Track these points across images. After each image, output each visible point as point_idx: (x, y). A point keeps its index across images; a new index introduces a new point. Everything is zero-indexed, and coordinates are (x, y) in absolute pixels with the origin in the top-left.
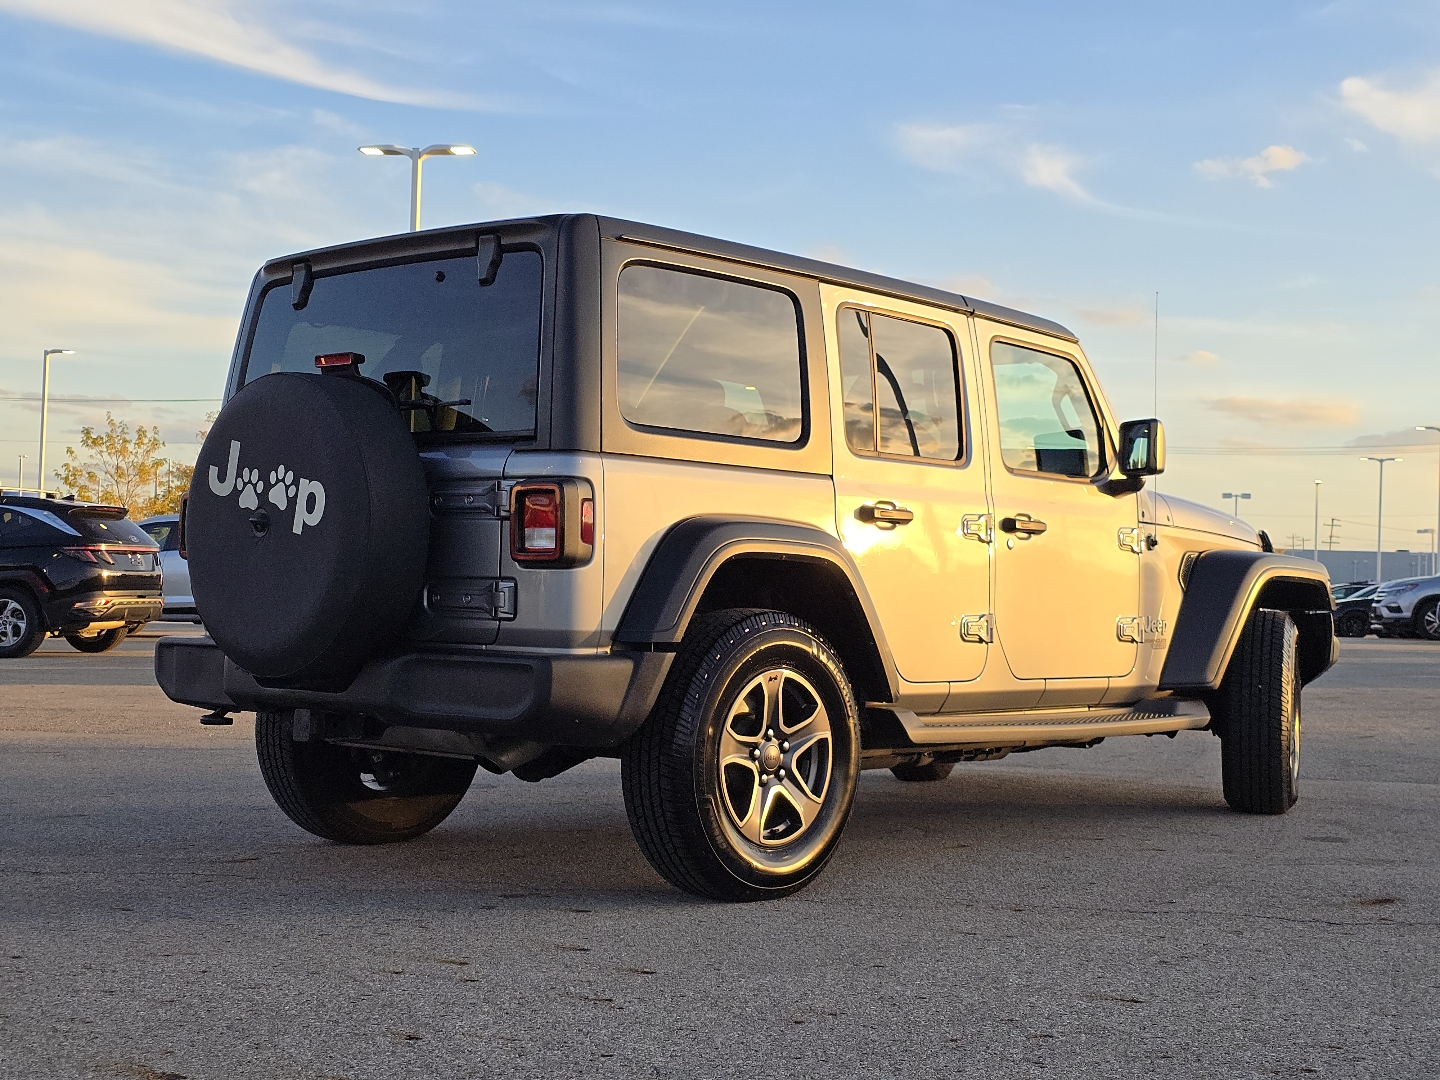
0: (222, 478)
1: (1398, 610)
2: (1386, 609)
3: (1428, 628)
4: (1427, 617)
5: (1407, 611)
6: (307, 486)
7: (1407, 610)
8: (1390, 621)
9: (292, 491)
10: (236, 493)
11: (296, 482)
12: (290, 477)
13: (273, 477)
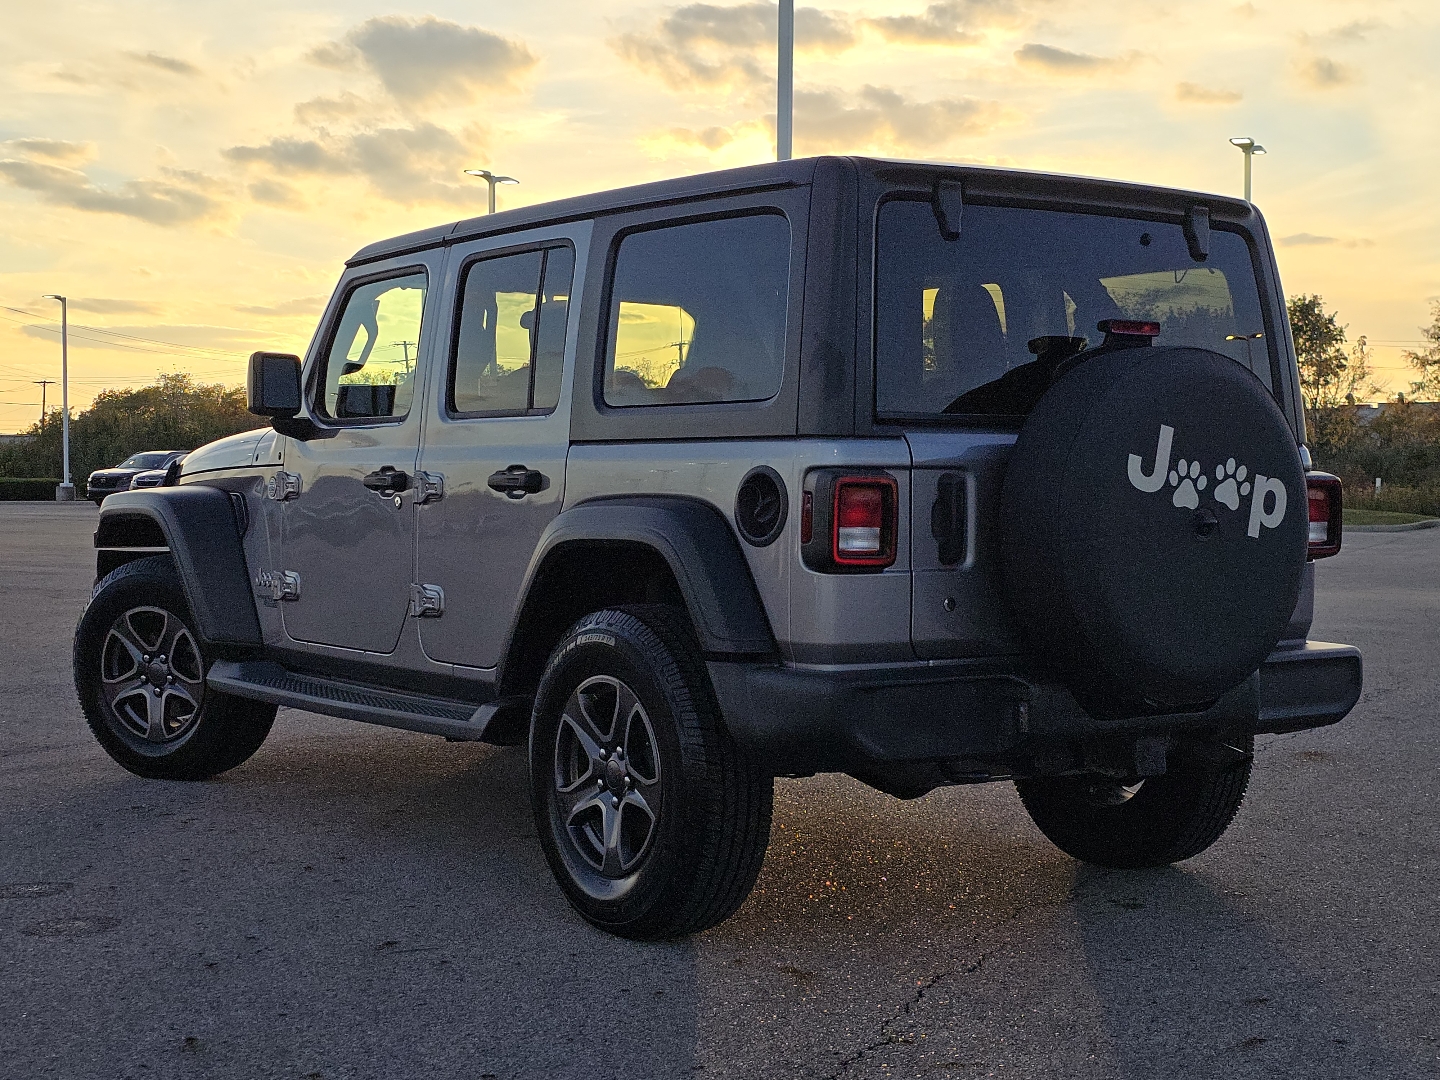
0: (1148, 469)
6: (1263, 484)
9: (1245, 489)
10: (1168, 489)
11: (1250, 479)
12: (1243, 472)
13: (1220, 473)
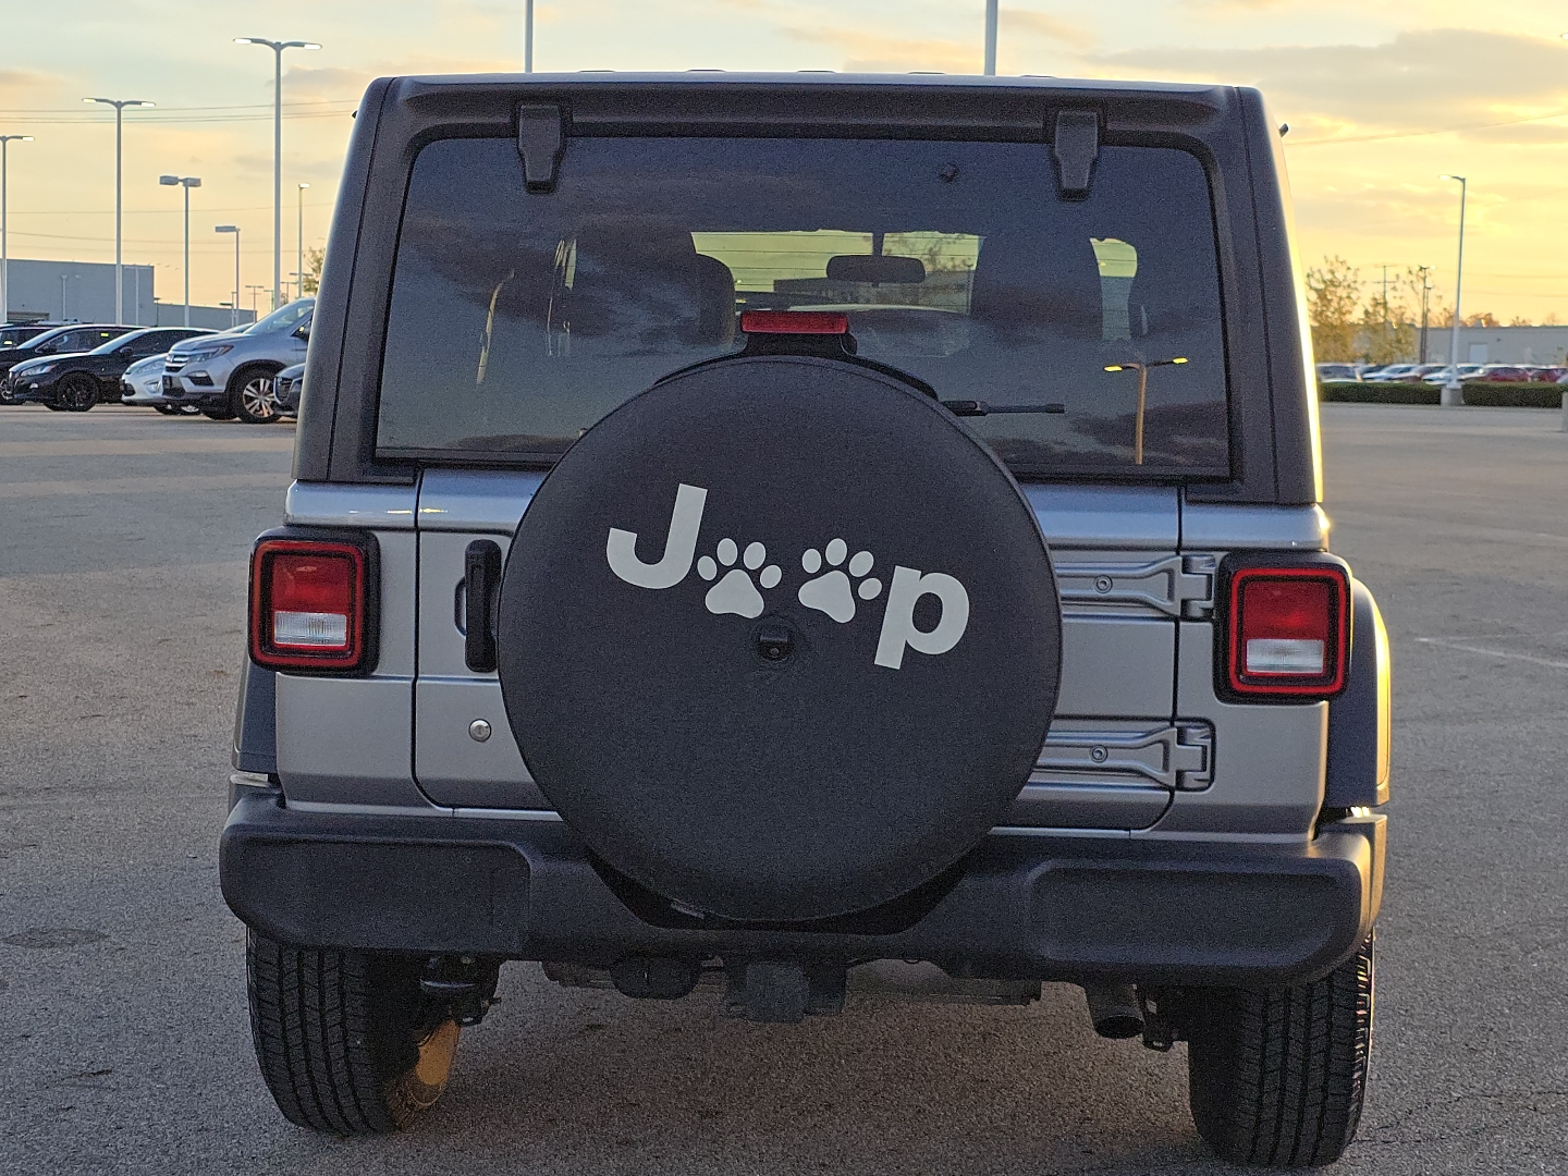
0: (650, 551)
1: (207, 381)
2: (188, 380)
3: (247, 407)
4: (246, 392)
5: (219, 384)
7: (220, 382)
8: (195, 397)
9: (869, 591)
10: (694, 586)
11: (883, 572)
12: (863, 562)
13: (811, 561)
